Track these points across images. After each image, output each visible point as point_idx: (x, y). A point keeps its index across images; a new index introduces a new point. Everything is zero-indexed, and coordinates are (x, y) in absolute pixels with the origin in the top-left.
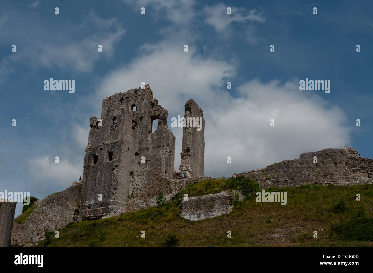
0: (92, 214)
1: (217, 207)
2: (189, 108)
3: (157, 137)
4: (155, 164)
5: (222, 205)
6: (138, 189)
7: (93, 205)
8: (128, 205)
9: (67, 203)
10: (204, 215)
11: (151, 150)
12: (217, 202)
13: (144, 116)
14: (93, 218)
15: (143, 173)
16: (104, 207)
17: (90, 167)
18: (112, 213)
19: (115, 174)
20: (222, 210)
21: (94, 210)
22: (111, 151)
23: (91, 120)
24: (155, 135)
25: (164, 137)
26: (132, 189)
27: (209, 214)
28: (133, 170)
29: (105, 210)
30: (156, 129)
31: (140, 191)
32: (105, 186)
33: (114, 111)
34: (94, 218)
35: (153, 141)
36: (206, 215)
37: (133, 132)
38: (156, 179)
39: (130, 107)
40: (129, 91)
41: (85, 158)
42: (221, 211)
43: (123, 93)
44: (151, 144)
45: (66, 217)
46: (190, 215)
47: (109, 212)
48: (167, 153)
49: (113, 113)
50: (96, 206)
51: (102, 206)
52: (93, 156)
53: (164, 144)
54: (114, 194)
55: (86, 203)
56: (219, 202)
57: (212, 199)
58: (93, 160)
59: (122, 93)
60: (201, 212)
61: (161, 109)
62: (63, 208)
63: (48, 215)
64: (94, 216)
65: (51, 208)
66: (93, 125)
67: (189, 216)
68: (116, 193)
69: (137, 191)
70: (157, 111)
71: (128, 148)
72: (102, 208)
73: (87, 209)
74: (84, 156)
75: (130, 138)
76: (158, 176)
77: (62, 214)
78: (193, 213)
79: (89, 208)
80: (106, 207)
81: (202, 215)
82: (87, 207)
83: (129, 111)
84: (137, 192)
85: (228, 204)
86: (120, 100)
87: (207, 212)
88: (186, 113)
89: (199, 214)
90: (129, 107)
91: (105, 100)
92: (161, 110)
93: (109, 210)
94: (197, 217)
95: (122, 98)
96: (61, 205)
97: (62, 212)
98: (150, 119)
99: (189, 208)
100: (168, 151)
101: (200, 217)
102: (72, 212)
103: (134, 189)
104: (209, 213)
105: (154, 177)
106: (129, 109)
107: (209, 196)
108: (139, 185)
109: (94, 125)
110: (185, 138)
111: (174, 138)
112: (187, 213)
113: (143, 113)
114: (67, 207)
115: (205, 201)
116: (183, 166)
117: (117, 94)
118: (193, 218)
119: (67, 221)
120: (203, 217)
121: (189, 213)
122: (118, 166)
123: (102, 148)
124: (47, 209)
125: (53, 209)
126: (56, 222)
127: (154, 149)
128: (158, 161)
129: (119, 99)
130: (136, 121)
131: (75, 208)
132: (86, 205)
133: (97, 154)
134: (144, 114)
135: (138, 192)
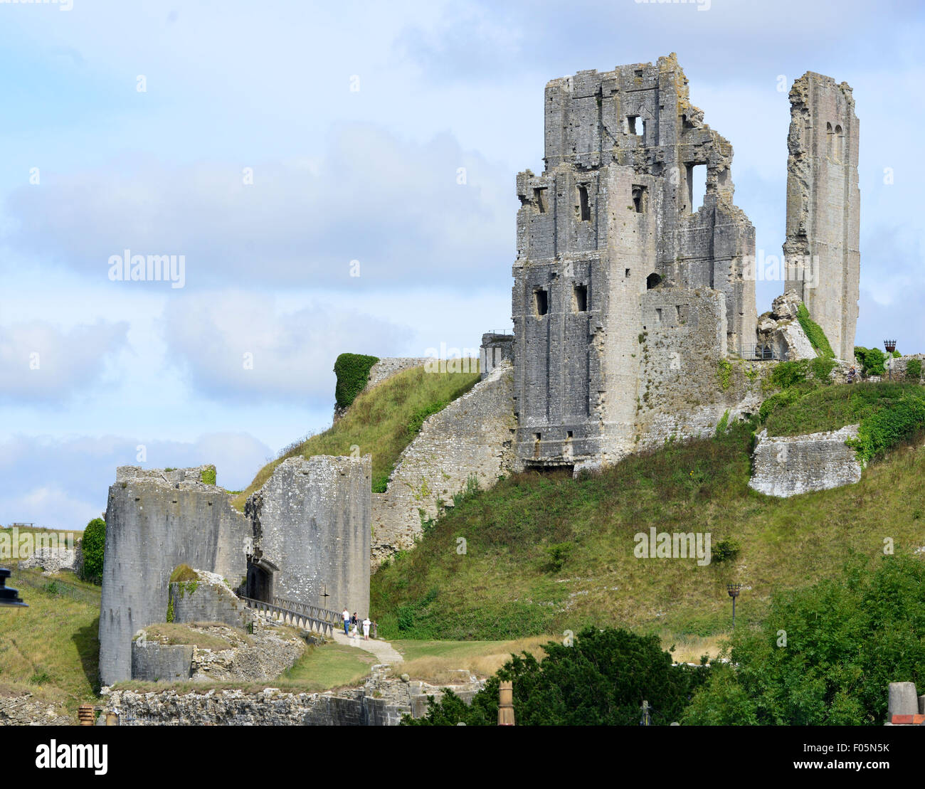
0: (547, 453)
1: (829, 465)
2: (802, 103)
3: (704, 226)
4: (699, 318)
5: (841, 460)
6: (660, 383)
7: (548, 432)
8: (639, 427)
9: (481, 427)
10: (803, 484)
11: (689, 265)
12: (830, 456)
13: (665, 159)
14: (550, 464)
15: (669, 340)
16: (576, 440)
17: (530, 322)
18: (597, 457)
19: (597, 352)
20: (840, 473)
21: (553, 444)
22: (581, 284)
23: (517, 180)
24: (698, 218)
25: (721, 232)
26: (646, 384)
27: (814, 482)
28: (645, 328)
29: (580, 447)
30: (701, 204)
31: (665, 390)
32: (573, 380)
33: (580, 128)
34: (556, 464)
35: (693, 239)
36: (808, 483)
37: (636, 220)
38: (705, 359)
39: (626, 121)
40: (619, 70)
41: (515, 296)
42: (838, 475)
43: (602, 74)
44: (689, 248)
45: (482, 465)
46: (772, 482)
47: (590, 452)
48: (731, 278)
49: (578, 134)
50: (556, 432)
51: (571, 434)
52: (534, 291)
53: (724, 254)
54: (598, 405)
55: (530, 422)
56: (834, 454)
57: (820, 447)
58: (536, 303)
59: (599, 71)
60: (797, 477)
61: (710, 141)
62: (473, 443)
63: (439, 465)
64: (553, 459)
65: (445, 446)
66: (527, 198)
67: (770, 485)
68: (603, 402)
69: (656, 387)
70: (701, 145)
71: (627, 270)
72: (571, 439)
73: (533, 440)
74: (511, 289)
75: (630, 239)
76: (709, 353)
77: (473, 458)
78: (779, 477)
79: (539, 436)
80: (581, 439)
81: (799, 484)
82: (534, 433)
83: (625, 135)
84: (658, 392)
85: (853, 461)
86: (596, 94)
87: (809, 477)
88: (794, 120)
89: (793, 482)
90: (622, 121)
91: (550, 90)
92: (711, 144)
93: (589, 447)
94: (788, 488)
95: (601, 88)
96: (469, 434)
97: (473, 453)
98: (684, 169)
99: (771, 465)
100: (735, 273)
101: (793, 489)
102: (496, 451)
103: (649, 382)
104: (813, 480)
105: (700, 353)
106: (623, 128)
107: (815, 437)
108: (661, 373)
109: (530, 195)
110: (793, 199)
111: (751, 231)
112: (766, 477)
113: (662, 151)
114: (481, 439)
115: (805, 450)
116: (783, 302)
117: (584, 73)
118: (780, 492)
119: (487, 474)
120: (799, 489)
121: (771, 478)
122: (604, 329)
123: (556, 271)
124: (434, 449)
125: (449, 447)
126: (459, 480)
127: (698, 263)
128: (708, 309)
129: (594, 93)
130: (644, 184)
131: (502, 438)
132: (529, 428)
133: (545, 288)
134: (665, 155)
135: (661, 391)
